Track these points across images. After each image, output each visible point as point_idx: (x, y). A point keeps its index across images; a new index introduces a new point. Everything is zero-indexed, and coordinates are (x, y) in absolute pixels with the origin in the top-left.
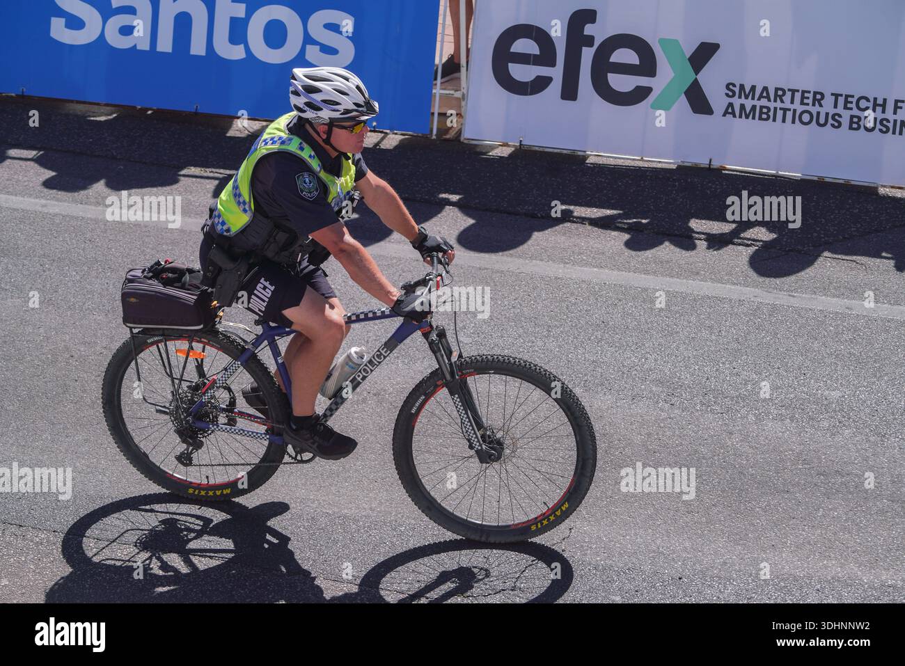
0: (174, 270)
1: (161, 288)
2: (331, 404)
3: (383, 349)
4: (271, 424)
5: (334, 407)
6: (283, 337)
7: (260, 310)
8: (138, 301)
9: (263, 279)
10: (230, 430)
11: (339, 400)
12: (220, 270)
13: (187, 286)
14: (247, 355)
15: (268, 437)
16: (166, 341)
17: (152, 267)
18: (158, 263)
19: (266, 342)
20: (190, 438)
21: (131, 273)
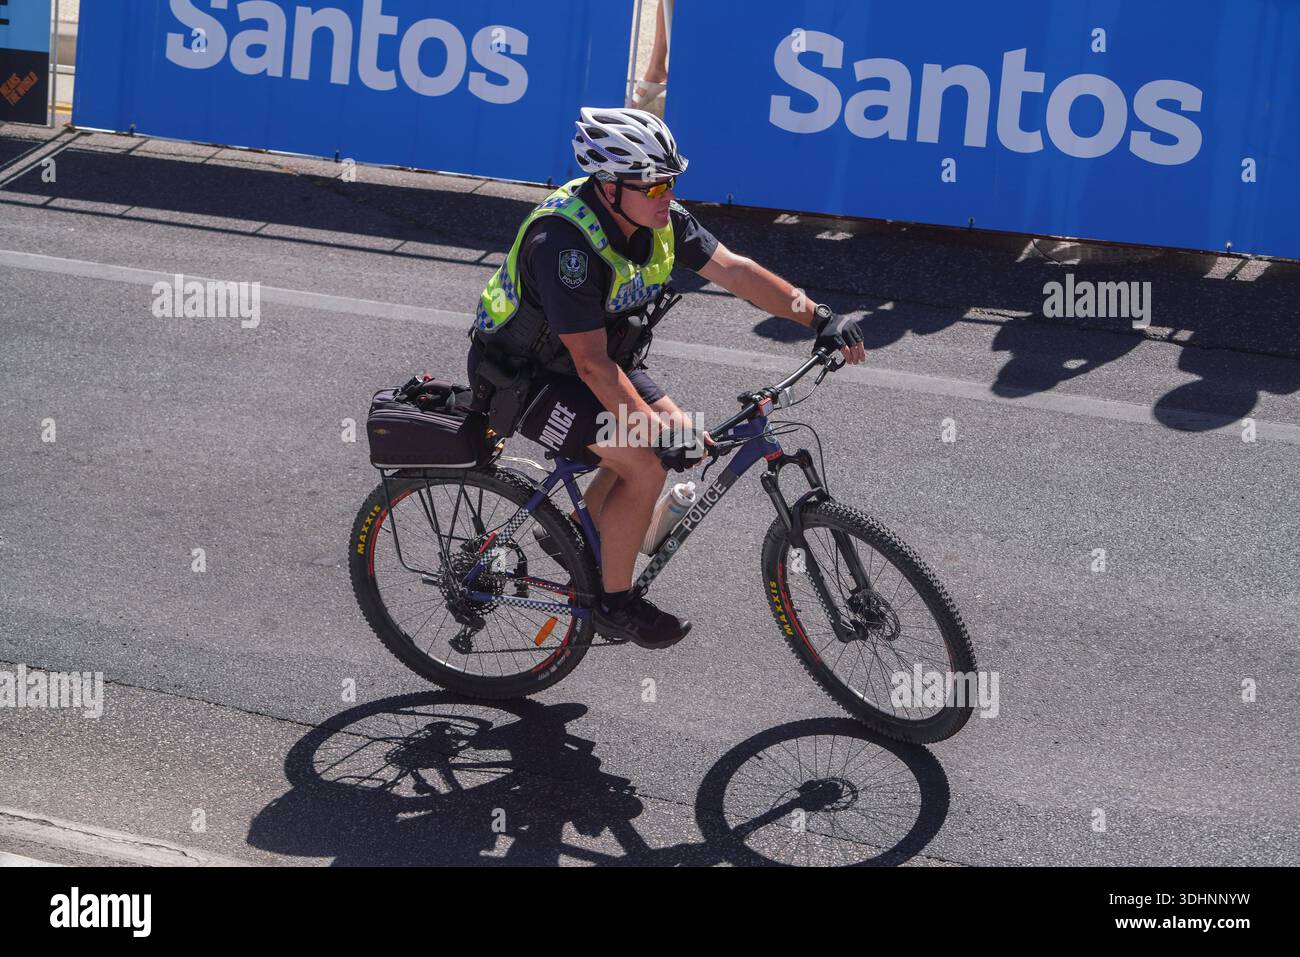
0: (435, 389)
1: (418, 414)
2: (651, 563)
3: (716, 485)
4: (574, 593)
5: (655, 566)
6: (584, 473)
7: (555, 444)
8: (388, 432)
9: (559, 403)
10: (520, 602)
11: (662, 557)
12: (494, 389)
13: (453, 410)
14: (537, 499)
15: (570, 609)
16: (429, 486)
17: (406, 386)
18: (414, 381)
19: (561, 482)
20: (466, 615)
21: (380, 396)
